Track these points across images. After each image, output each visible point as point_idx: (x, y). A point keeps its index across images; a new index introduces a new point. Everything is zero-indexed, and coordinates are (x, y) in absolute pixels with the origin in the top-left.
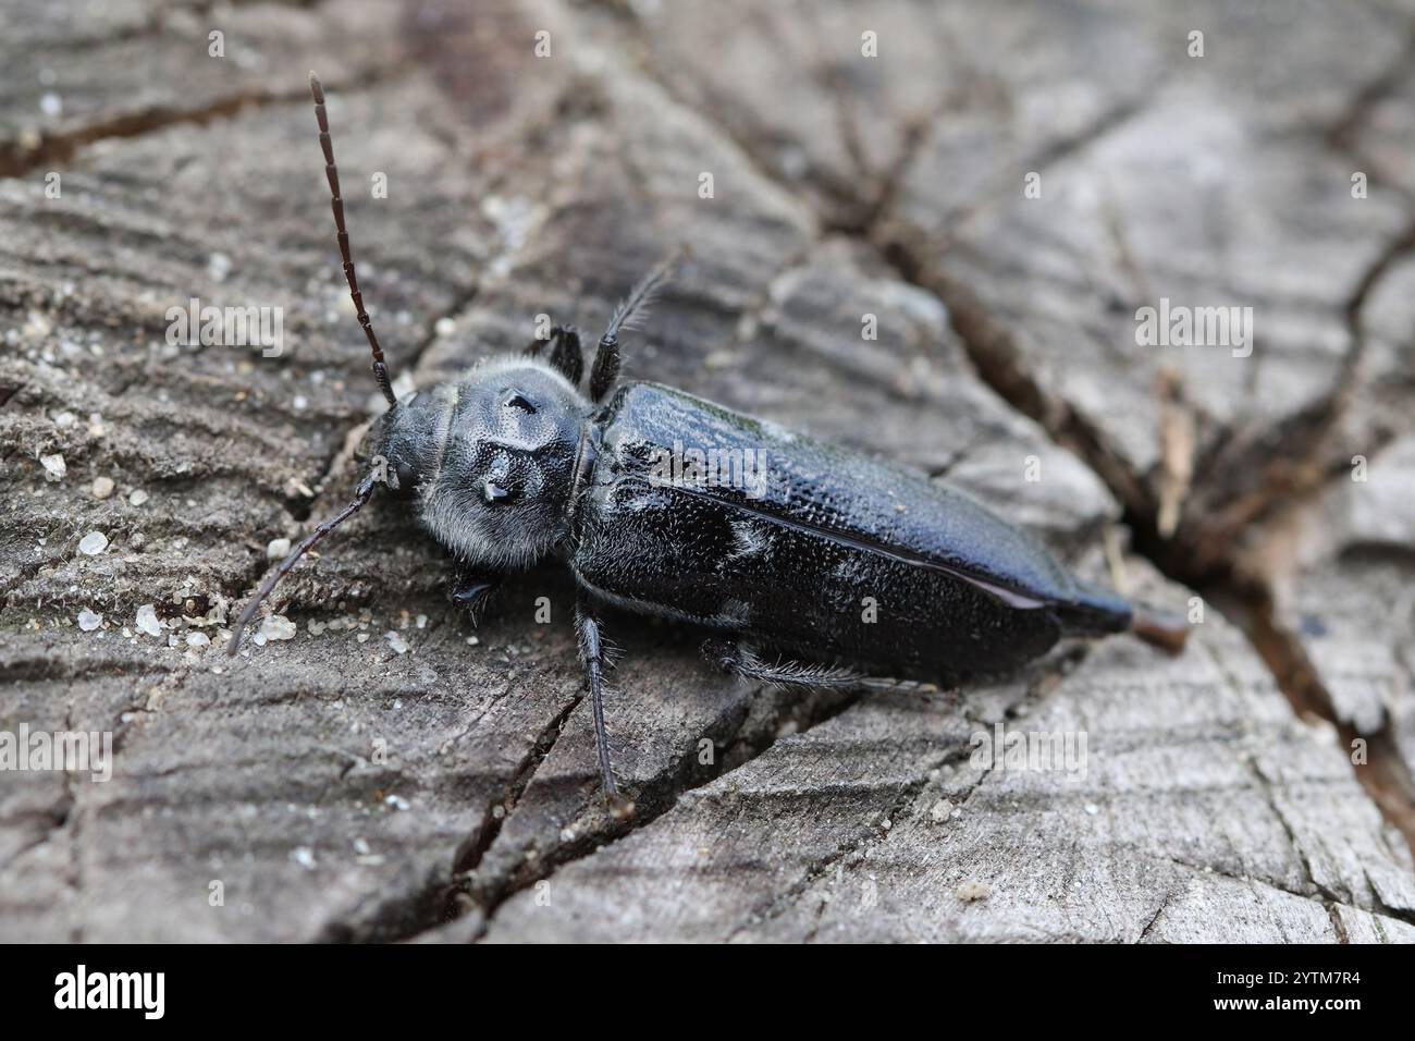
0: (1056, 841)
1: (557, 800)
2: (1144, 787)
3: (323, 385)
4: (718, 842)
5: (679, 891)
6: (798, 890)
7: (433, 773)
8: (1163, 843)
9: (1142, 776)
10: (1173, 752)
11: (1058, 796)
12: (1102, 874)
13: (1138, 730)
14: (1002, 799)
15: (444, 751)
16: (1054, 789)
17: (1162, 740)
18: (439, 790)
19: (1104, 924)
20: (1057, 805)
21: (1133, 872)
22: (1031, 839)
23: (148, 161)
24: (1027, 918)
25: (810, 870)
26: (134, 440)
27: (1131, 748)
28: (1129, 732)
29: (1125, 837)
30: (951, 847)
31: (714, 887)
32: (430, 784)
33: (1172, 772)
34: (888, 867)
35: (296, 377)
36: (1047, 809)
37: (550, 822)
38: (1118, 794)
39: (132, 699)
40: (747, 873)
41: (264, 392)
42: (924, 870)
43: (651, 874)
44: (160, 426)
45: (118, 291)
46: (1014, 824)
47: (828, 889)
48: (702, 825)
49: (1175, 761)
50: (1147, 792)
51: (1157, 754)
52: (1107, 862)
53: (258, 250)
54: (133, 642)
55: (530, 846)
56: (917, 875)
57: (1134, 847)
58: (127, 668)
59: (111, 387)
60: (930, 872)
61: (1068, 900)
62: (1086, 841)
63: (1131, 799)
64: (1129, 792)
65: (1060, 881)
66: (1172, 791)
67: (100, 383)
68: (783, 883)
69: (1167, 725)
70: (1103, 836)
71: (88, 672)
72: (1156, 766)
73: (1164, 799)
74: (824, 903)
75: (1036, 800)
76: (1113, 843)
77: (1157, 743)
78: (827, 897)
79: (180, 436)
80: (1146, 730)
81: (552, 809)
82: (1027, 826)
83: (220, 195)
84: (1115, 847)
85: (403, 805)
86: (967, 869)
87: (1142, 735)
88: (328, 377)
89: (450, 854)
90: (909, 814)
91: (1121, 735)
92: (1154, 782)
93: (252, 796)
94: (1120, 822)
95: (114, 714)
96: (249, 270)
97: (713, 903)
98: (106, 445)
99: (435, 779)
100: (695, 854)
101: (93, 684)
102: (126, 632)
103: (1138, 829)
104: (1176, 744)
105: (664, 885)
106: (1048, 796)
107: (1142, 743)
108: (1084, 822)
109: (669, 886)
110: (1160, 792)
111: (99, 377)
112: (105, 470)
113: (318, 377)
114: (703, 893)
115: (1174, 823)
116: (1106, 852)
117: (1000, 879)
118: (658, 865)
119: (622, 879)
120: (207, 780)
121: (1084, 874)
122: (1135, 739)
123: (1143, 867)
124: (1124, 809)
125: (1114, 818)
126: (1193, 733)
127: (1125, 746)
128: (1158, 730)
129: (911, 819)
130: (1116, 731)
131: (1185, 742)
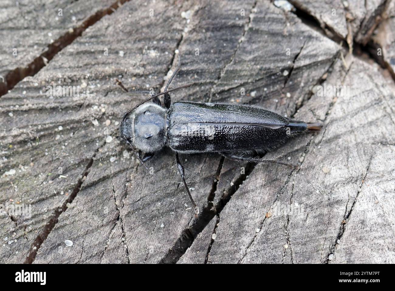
0: (343, 148)
1: (227, 175)
2: (361, 124)
3: (152, 78)
4: (266, 175)
5: (260, 193)
6: (287, 182)
7: (198, 179)
8: (368, 139)
9: (360, 121)
10: (366, 111)
11: (342, 134)
12: (355, 154)
13: (357, 108)
14: (329, 140)
15: (199, 172)
16: (341, 133)
17: (363, 109)
18: (200, 182)
19: (357, 171)
20: (342, 136)
21: (362, 151)
22: (338, 149)
23: (99, 30)
24: (340, 175)
25: (289, 175)
26: (112, 109)
27: (356, 114)
28: (355, 110)
29: (359, 141)
30: (320, 158)
31: (268, 189)
32: (198, 182)
33: (367, 118)
34: (306, 169)
35: (145, 78)
36: (340, 138)
37: (227, 182)
38: (355, 128)
39: (127, 179)
40: (275, 182)
41: (139, 85)
42: (314, 167)
43: (253, 191)
44: (117, 103)
45: (100, 69)
46: (333, 145)
47: (294, 180)
48: (262, 171)
49: (367, 114)
50: (362, 125)
51: (362, 113)
52: (356, 149)
53: (129, 45)
54: (124, 161)
55: (224, 190)
56: (313, 169)
57: (362, 143)
58: (124, 170)
59: (104, 94)
60: (316, 167)
61: (349, 165)
62: (350, 145)
63: (359, 129)
64: (358, 127)
65: (346, 160)
66: (368, 123)
67: (101, 94)
68: (283, 182)
69: (363, 105)
70: (354, 142)
71: (116, 174)
72: (363, 117)
73: (366, 126)
74: (293, 184)
75: (337, 137)
76: (356, 143)
77: (362, 110)
78: (294, 183)
79: (122, 104)
80: (359, 108)
81: (227, 178)
82: (336, 145)
83: (117, 33)
84: (357, 144)
85: (193, 189)
86: (324, 163)
87: (358, 110)
88: (152, 76)
89: (206, 199)
90: (309, 151)
91: (354, 112)
92: (363, 123)
93: (159, 200)
94: (357, 136)
95: (124, 185)
96: (128, 52)
97: (268, 194)
98: (106, 113)
99: (199, 180)
100: (262, 182)
101: (117, 177)
102: (122, 159)
103: (362, 137)
104: (367, 109)
105: (256, 193)
106: (339, 135)
107: (358, 111)
108: (349, 140)
109: (257, 192)
110: (365, 124)
111: (101, 93)
112: (108, 118)
113: (150, 77)
114: (265, 192)
115: (370, 132)
116: (355, 146)
117: (332, 163)
118: (254, 188)
119: (246, 194)
120: (148, 199)
121: (351, 155)
122: (356, 111)
123: (364, 148)
124: (358, 132)
125: (355, 135)
126: (370, 105)
127: (355, 114)
128: (361, 107)
129: (309, 152)
130: (352, 111)
131: (368, 107)
